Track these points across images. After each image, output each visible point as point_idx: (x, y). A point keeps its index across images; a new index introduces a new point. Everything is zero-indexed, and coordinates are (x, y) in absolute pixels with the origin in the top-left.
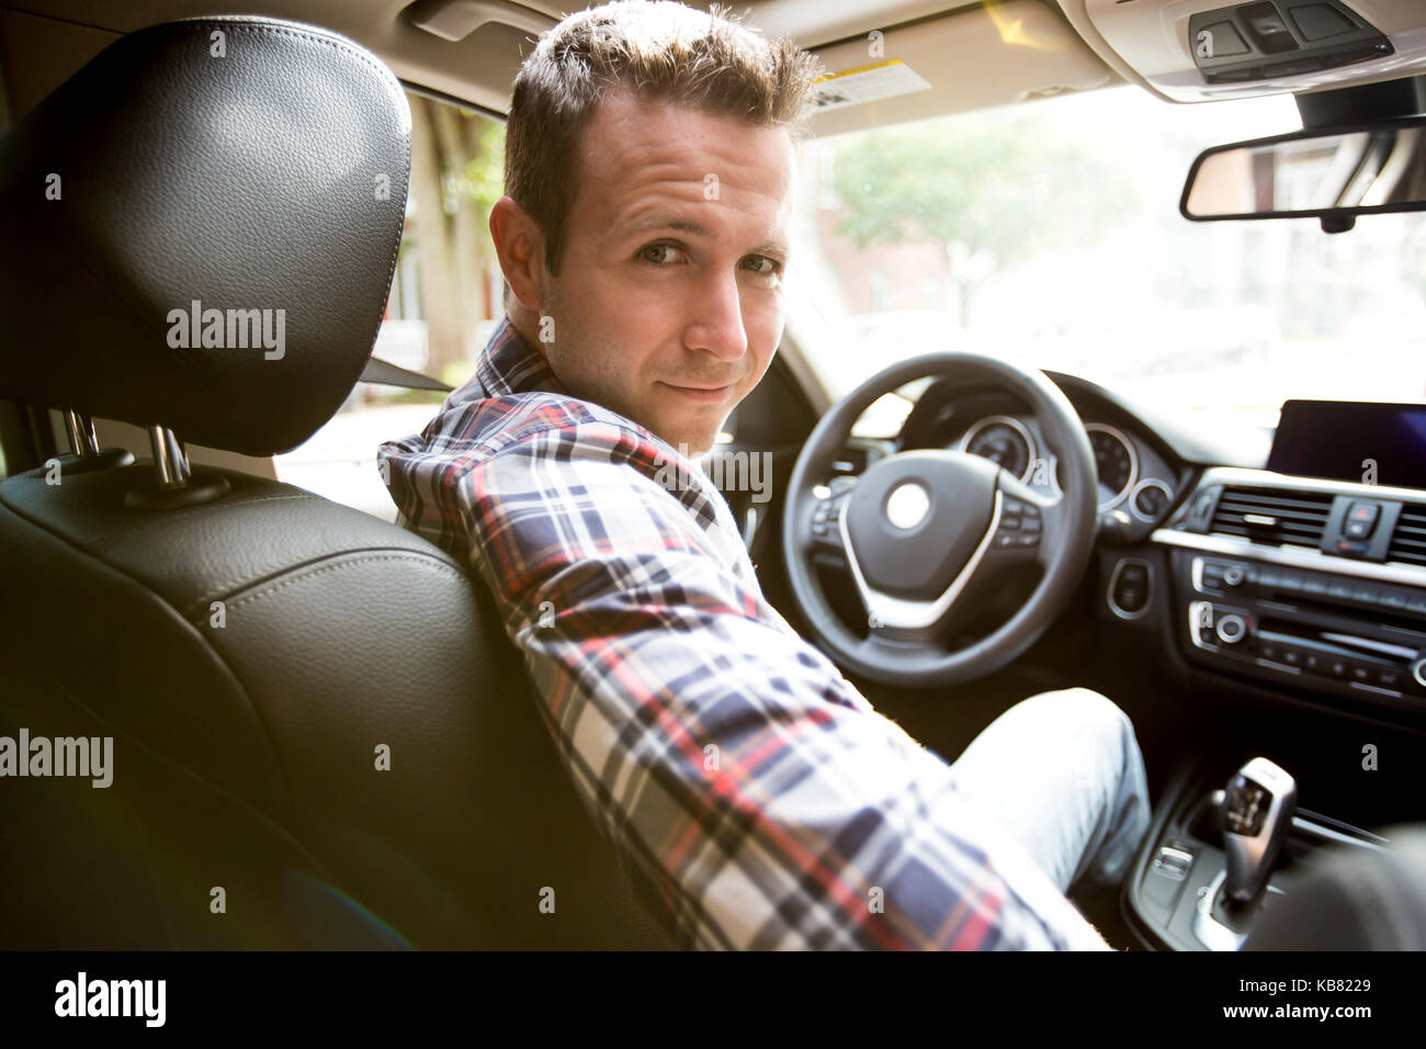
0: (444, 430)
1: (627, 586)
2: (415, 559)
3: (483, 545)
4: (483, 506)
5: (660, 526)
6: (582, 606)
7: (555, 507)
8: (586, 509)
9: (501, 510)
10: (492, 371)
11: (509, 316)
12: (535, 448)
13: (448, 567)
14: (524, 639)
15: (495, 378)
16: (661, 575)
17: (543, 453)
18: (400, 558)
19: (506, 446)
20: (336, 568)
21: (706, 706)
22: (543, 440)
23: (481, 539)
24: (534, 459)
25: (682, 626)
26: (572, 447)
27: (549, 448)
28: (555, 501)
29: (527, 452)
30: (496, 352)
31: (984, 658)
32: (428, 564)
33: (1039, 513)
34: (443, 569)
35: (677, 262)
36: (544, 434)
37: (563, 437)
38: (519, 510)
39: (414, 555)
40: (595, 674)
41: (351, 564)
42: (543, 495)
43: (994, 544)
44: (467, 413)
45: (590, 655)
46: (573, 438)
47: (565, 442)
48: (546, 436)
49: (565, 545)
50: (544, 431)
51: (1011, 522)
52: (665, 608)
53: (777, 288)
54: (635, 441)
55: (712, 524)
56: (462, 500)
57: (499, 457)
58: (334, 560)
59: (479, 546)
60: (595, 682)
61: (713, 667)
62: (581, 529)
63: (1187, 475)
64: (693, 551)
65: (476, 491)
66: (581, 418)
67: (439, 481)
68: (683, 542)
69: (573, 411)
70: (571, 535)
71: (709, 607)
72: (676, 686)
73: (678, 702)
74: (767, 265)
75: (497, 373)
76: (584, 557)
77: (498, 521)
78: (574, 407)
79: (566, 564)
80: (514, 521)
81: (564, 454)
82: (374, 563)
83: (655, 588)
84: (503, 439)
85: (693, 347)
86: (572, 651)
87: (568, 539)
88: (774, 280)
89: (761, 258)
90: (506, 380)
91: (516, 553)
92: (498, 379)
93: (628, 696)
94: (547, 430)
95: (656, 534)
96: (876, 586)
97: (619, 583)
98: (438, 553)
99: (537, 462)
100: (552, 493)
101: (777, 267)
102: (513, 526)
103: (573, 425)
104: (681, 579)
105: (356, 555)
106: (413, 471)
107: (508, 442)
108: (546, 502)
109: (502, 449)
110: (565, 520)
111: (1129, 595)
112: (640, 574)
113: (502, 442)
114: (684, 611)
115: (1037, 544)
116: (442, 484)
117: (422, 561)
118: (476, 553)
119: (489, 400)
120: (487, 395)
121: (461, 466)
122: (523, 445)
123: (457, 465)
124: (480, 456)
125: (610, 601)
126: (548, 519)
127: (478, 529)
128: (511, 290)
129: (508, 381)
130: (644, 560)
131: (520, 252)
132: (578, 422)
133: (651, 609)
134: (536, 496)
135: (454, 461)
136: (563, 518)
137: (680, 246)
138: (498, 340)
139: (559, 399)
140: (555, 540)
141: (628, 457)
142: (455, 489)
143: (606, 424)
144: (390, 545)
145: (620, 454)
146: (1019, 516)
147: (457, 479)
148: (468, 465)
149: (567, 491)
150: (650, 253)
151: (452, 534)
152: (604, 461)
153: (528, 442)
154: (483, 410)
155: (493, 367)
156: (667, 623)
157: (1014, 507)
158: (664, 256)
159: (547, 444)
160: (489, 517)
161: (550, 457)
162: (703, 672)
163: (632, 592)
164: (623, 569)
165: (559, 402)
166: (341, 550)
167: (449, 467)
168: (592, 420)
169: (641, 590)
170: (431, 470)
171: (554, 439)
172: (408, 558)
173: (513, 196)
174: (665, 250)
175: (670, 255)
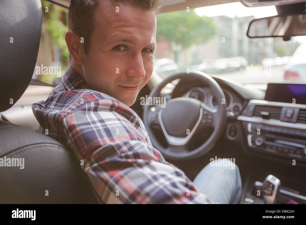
0: (54, 100)
1: (121, 153)
2: (50, 146)
3: (73, 140)
4: (72, 128)
5: (128, 131)
6: (108, 160)
7: (95, 127)
8: (105, 127)
9: (78, 129)
10: (67, 82)
11: (71, 65)
12: (87, 108)
13: (61, 147)
14: (88, 170)
15: (68, 84)
16: (131, 148)
17: (89, 110)
18: (45, 146)
19: (77, 108)
20: (24, 152)
21: (153, 194)
22: (89, 105)
23: (72, 138)
24: (87, 112)
25: (140, 166)
26: (98, 107)
27: (91, 108)
28: (95, 125)
29: (85, 110)
30: (68, 76)
31: (200, 152)
32: (55, 147)
33: (212, 114)
34: (60, 149)
35: (124, 50)
36: (89, 103)
37: (95, 104)
38: (84, 129)
39: (50, 145)
40: (114, 183)
41: (29, 150)
42: (91, 123)
43: (201, 122)
44: (61, 95)
45: (111, 177)
46: (98, 104)
47: (96, 106)
48: (90, 104)
49: (100, 140)
50: (89, 102)
51: (205, 117)
52: (134, 160)
53: (152, 57)
54: (117, 104)
55: (139, 127)
56: (65, 126)
57: (75, 111)
58: (23, 149)
59: (71, 140)
60: (114, 186)
61: (152, 180)
62: (104, 134)
63: (245, 103)
64: (139, 140)
65: (69, 123)
66: (100, 98)
67: (56, 119)
68: (136, 137)
69: (97, 96)
70: (101, 136)
71: (148, 158)
72: (142, 187)
73: (143, 193)
74: (148, 50)
75: (69, 83)
76: (107, 144)
77: (77, 132)
78: (97, 94)
79: (101, 146)
80: (83, 132)
81: (96, 109)
82: (37, 148)
83: (130, 153)
84: (76, 105)
85: (130, 75)
86: (105, 175)
87: (100, 137)
88: (151, 55)
89: (147, 49)
90: (72, 85)
91: (84, 143)
92: (69, 85)
93: (125, 191)
94: (90, 102)
95: (127, 134)
96: (170, 134)
97: (118, 152)
98: (58, 143)
99: (88, 113)
100: (94, 122)
101: (152, 51)
102: (83, 134)
103: (98, 100)
104: (137, 149)
105: (30, 147)
106: (47, 115)
107: (78, 106)
108: (92, 126)
109: (76, 109)
110: (99, 131)
111: (232, 133)
112: (125, 148)
113: (76, 106)
114: (140, 161)
115: (212, 122)
116: (57, 120)
117: (53, 146)
118: (69, 142)
119: (68, 91)
120: (67, 90)
121: (63, 115)
122: (83, 107)
123: (61, 114)
124: (69, 111)
125: (116, 158)
126: (94, 131)
127: (70, 135)
128: (72, 58)
129: (73, 85)
130: (126, 144)
131: (75, 47)
132: (99, 99)
133: (130, 160)
134: (88, 124)
135: (61, 113)
136: (98, 131)
137: (125, 46)
138: (69, 73)
139: (92, 92)
140: (97, 138)
141: (114, 109)
142: (62, 122)
143: (107, 100)
144: (42, 142)
145: (112, 108)
146: (207, 115)
147: (63, 119)
148: (66, 114)
149: (98, 122)
150: (117, 48)
151: (61, 135)
152: (108, 111)
153: (85, 106)
154: (67, 95)
155: (67, 81)
156: (135, 165)
157: (205, 113)
158: (120, 49)
159: (90, 107)
160: (74, 131)
161: (92, 111)
162: (149, 182)
163: (123, 155)
164: (119, 147)
165: (92, 93)
166: (25, 145)
167: (59, 115)
168: (103, 98)
169: (126, 154)
170: (53, 116)
171: (93, 105)
172: (48, 146)
173: (73, 30)
174: (120, 47)
175: (122, 48)
